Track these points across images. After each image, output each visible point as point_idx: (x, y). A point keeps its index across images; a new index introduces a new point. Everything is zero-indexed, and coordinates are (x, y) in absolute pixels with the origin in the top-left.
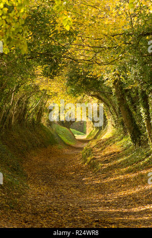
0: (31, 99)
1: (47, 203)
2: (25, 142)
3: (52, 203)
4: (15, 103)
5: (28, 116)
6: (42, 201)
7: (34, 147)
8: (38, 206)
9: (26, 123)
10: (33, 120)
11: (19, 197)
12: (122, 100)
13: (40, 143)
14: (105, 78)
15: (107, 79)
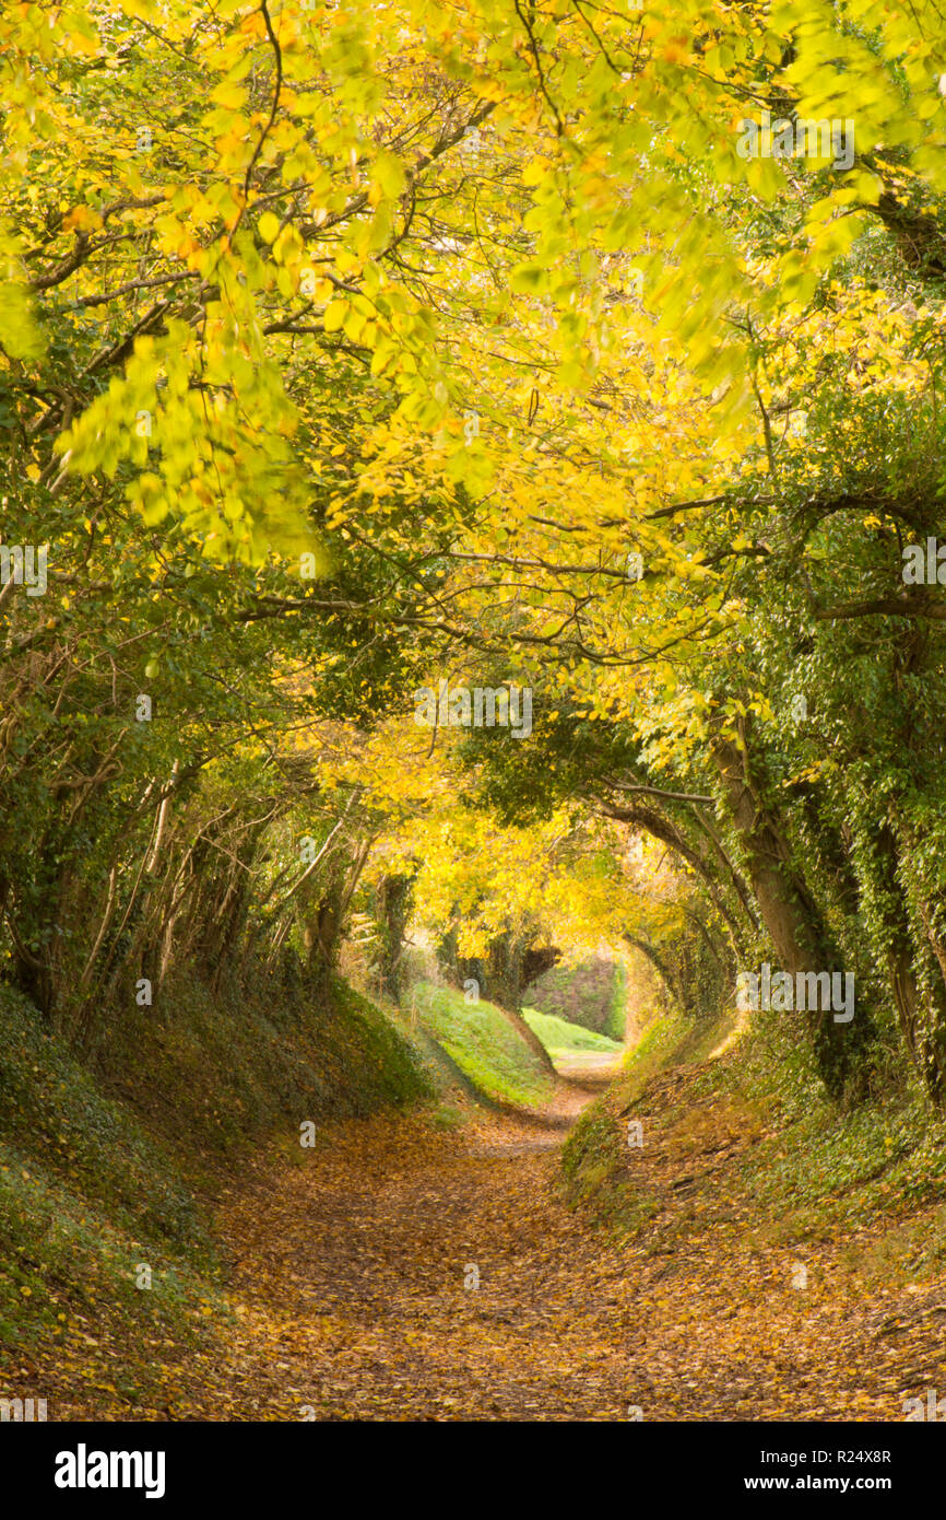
0: (276, 833)
1: (325, 1392)
2: (236, 1082)
3: (351, 1393)
4: (177, 858)
5: (257, 934)
6: (297, 1382)
7: (289, 1112)
8: (272, 1401)
9: (247, 978)
10: (289, 955)
11: (172, 1358)
12: (767, 843)
13: (327, 1092)
14: (645, 728)
15: (658, 736)
